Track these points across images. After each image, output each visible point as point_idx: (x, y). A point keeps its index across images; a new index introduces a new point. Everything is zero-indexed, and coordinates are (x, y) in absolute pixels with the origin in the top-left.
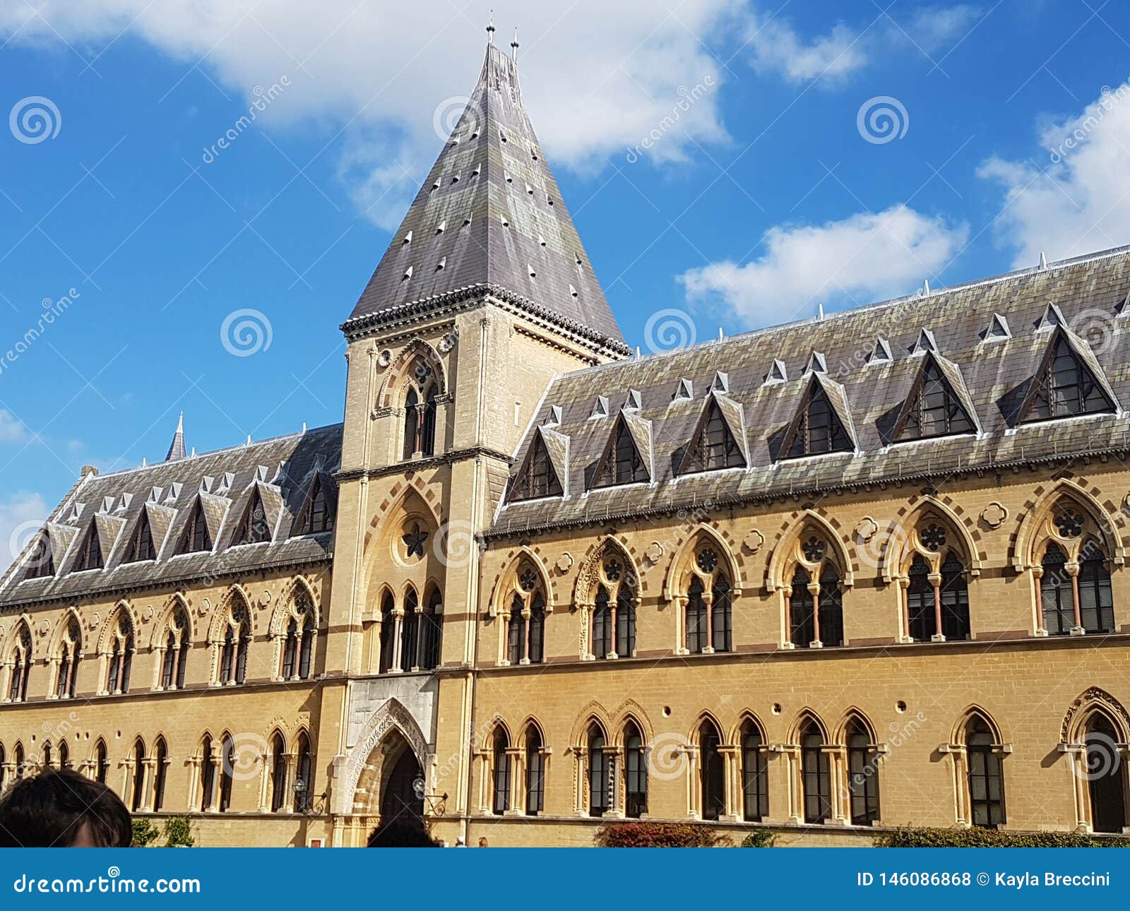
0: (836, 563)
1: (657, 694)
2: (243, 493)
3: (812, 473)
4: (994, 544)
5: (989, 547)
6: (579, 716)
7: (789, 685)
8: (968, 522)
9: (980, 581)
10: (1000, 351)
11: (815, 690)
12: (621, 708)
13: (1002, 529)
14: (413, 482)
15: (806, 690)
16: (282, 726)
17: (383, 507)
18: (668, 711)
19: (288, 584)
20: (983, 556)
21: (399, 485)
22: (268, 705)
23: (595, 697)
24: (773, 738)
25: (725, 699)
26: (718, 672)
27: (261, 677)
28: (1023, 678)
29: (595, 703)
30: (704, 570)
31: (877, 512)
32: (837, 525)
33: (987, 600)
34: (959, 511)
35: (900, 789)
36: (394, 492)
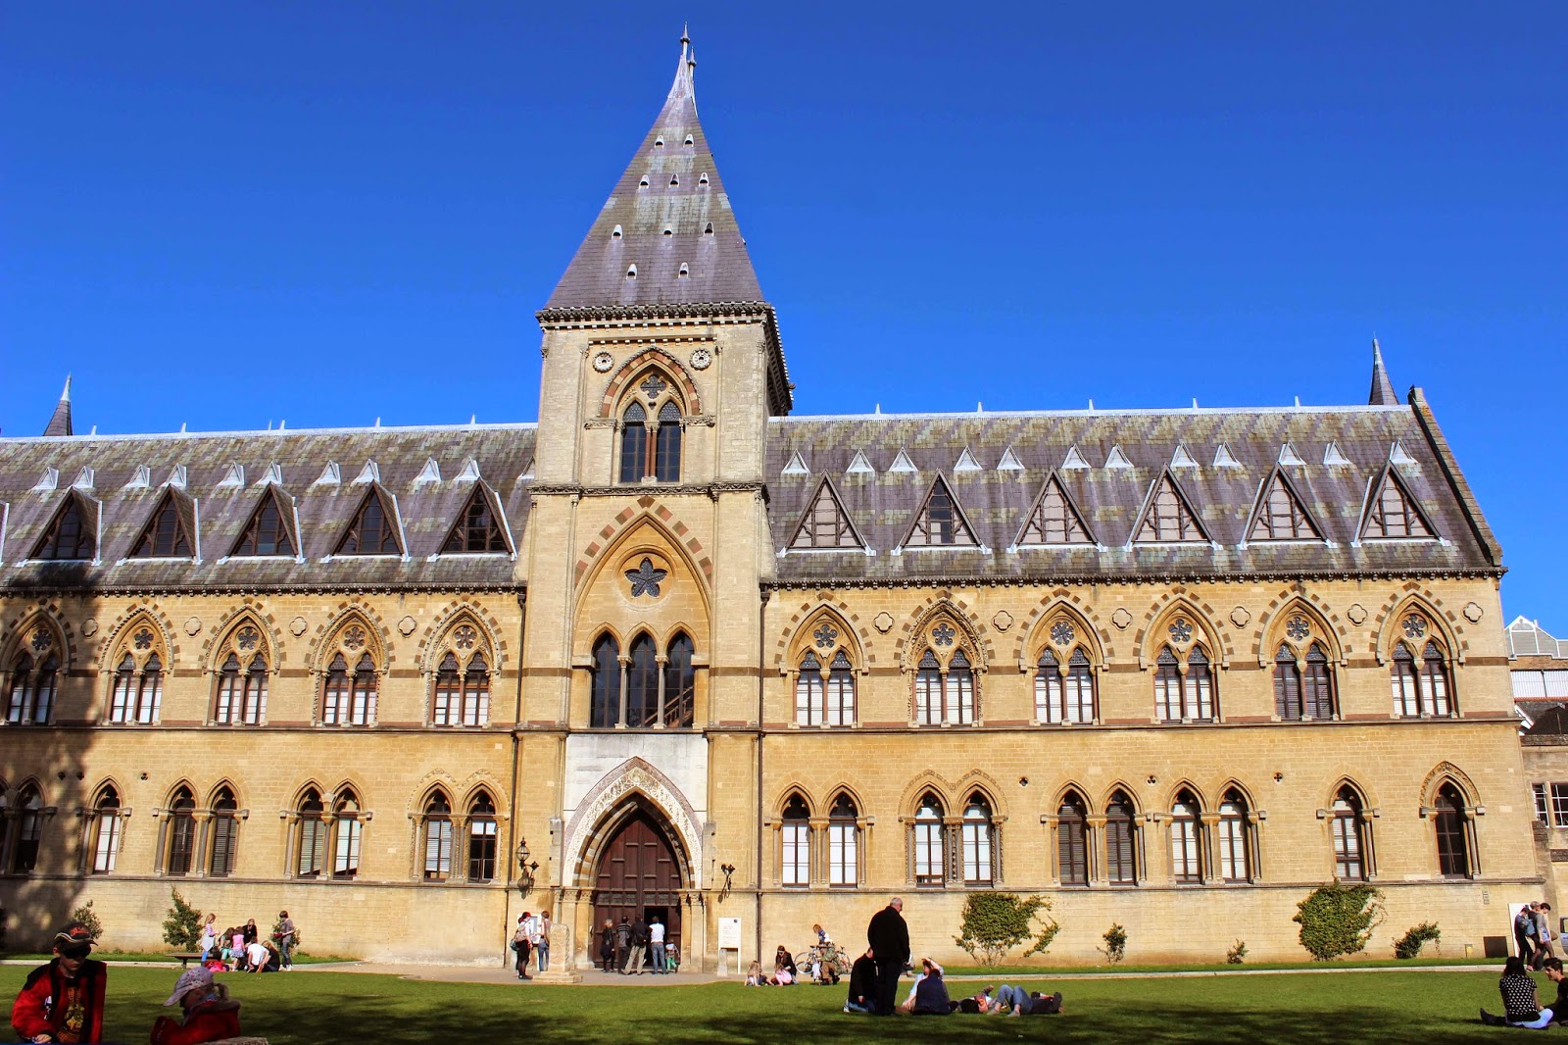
0: (1209, 645)
1: (1012, 765)
2: (310, 490)
3: (1177, 559)
4: (1358, 639)
5: (1354, 641)
6: (910, 785)
7: (1165, 757)
8: (1335, 618)
9: (1348, 670)
10: (1303, 474)
11: (1193, 763)
12: (966, 777)
13: (1364, 627)
14: (652, 510)
15: (1184, 762)
16: (446, 781)
17: (605, 534)
18: (1024, 781)
19: (446, 610)
20: (1349, 649)
21: (629, 511)
22: (419, 755)
23: (931, 767)
24: (1149, 806)
25: (1094, 770)
26: (1085, 745)
27: (405, 720)
28: (1387, 753)
29: (931, 773)
30: (1058, 643)
31: (1250, 602)
32: (1210, 611)
33: (1354, 686)
34: (1326, 607)
35: (1279, 849)
36: (621, 518)
